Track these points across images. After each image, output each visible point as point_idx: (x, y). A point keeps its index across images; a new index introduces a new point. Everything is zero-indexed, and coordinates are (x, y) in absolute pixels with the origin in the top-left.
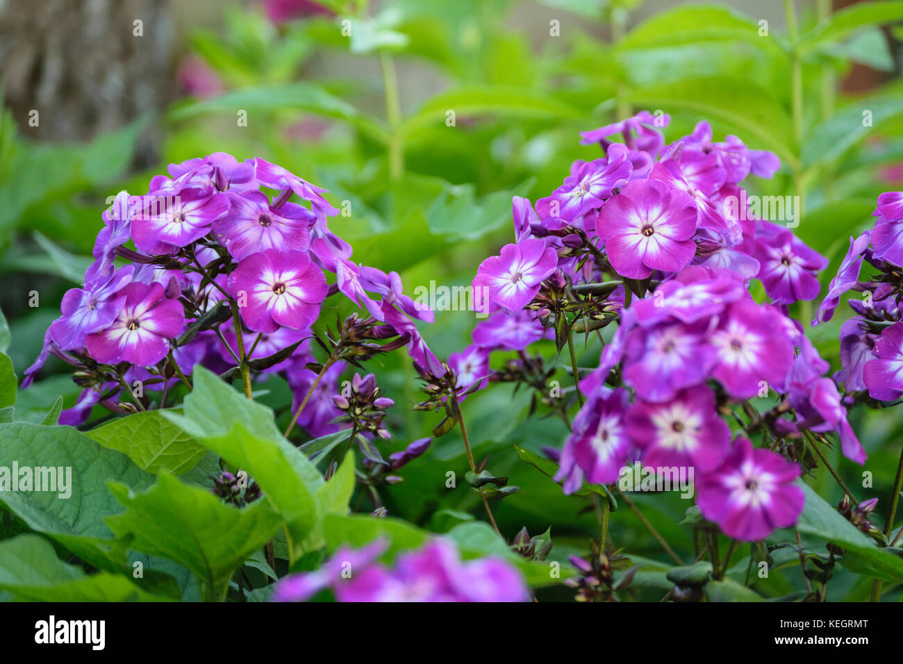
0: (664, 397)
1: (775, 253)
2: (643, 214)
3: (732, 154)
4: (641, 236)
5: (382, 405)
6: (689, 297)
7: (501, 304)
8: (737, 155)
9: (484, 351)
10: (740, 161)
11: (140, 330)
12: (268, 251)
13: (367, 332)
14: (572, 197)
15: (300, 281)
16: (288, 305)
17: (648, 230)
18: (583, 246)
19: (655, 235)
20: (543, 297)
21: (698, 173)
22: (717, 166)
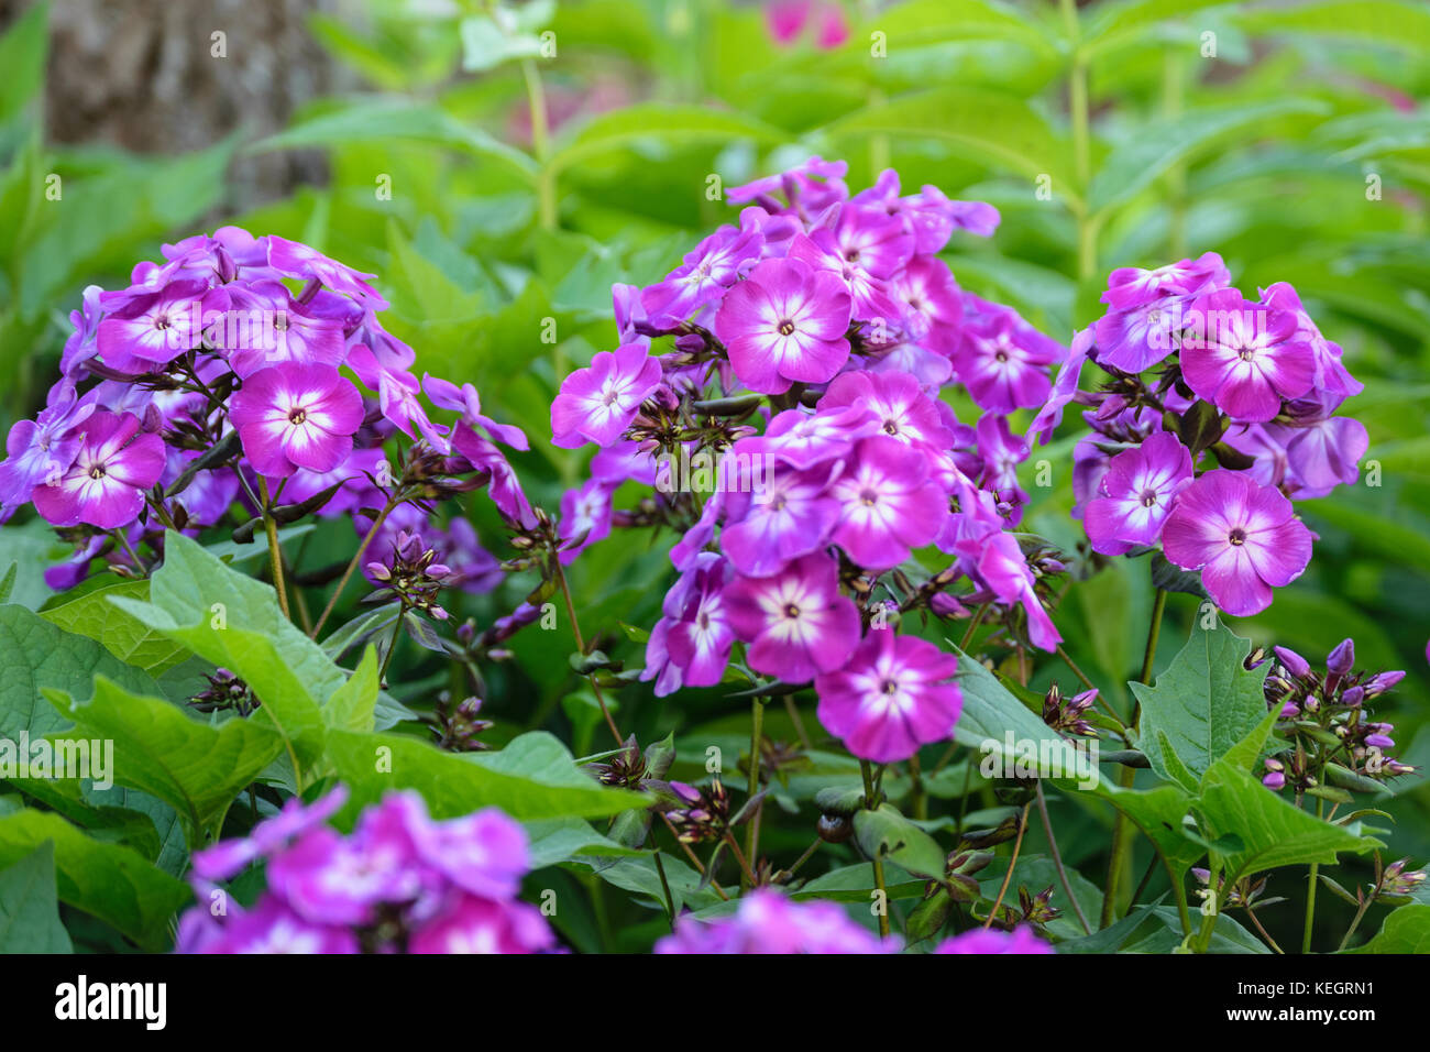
0: (770, 573)
1: (986, 345)
2: (779, 305)
3: (927, 214)
4: (777, 335)
5: (435, 574)
6: (809, 434)
7: (587, 436)
8: (934, 215)
9: (608, 487)
10: (937, 223)
11: (106, 479)
12: (284, 365)
13: (437, 466)
14: (687, 284)
15: (327, 405)
16: (309, 438)
17: (786, 327)
18: (708, 349)
19: (795, 333)
20: (649, 422)
21: (879, 243)
22: (905, 233)
